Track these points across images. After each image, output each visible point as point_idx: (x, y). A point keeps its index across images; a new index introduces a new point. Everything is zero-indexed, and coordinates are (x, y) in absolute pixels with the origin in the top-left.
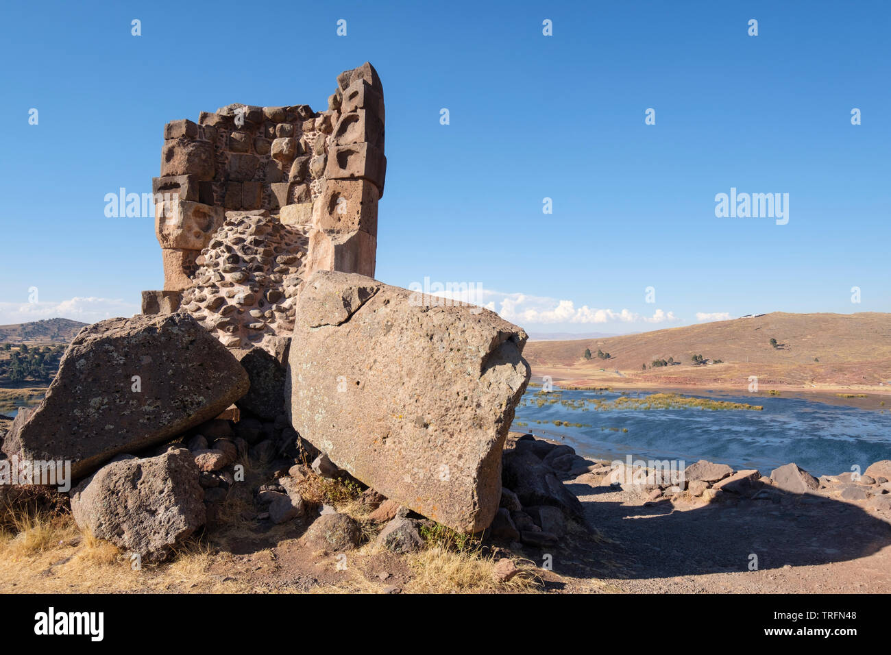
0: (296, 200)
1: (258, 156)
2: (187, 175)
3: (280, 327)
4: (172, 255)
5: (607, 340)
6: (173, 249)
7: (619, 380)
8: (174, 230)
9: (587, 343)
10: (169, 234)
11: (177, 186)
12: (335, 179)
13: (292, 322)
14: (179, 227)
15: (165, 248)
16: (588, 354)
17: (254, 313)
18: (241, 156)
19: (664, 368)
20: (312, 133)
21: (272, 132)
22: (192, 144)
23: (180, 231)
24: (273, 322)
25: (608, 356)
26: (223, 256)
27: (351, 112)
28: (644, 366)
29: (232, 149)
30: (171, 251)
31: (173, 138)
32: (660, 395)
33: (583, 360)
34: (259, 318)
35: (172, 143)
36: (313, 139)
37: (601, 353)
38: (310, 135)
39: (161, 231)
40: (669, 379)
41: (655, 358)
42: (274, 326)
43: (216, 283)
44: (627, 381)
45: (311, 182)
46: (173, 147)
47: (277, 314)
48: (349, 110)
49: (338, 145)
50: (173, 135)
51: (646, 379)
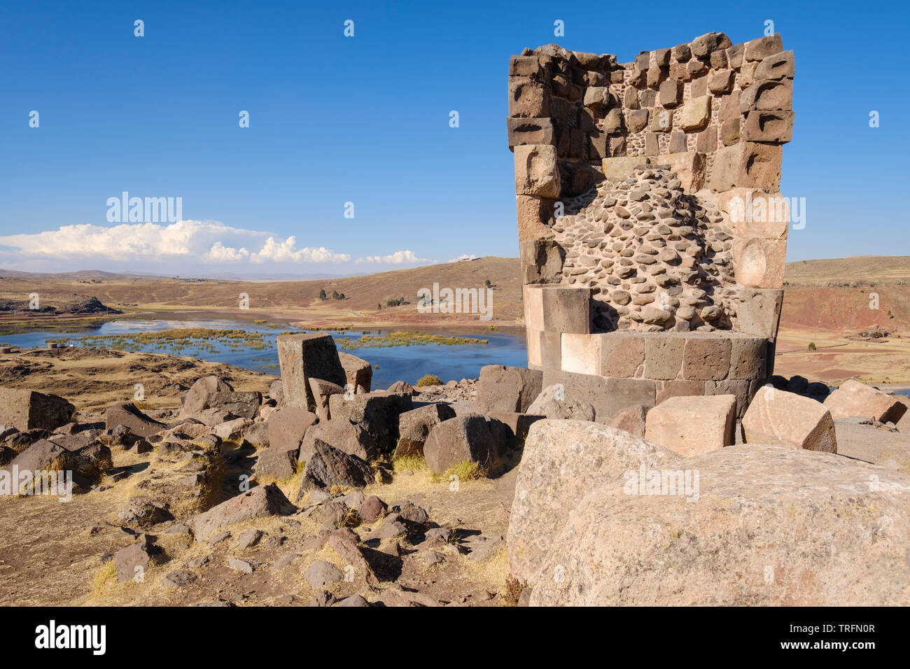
0: (612, 152)
1: (569, 102)
2: (549, 119)
3: (725, 279)
4: (529, 202)
5: (342, 280)
6: (531, 195)
7: (358, 320)
8: (544, 177)
9: (321, 284)
10: (537, 181)
11: (537, 128)
12: (756, 142)
13: (733, 275)
14: (551, 174)
15: (524, 194)
16: (323, 295)
17: (704, 266)
18: (561, 100)
19: (398, 307)
20: (620, 85)
21: (585, 80)
22: (540, 84)
23: (551, 178)
24: (717, 275)
25: (343, 296)
26: (656, 209)
27: (772, 80)
28: (380, 306)
29: (555, 93)
30: (530, 197)
31: (519, 75)
32: (399, 333)
33: (318, 301)
34: (707, 270)
35: (519, 81)
36: (623, 91)
37: (336, 294)
38: (619, 86)
39: (529, 176)
40: (403, 318)
41: (388, 298)
42: (719, 278)
43: (662, 236)
44: (365, 320)
45: (627, 136)
46: (523, 85)
47: (719, 268)
48: (771, 77)
49: (756, 109)
50: (518, 72)
51: (383, 318)
